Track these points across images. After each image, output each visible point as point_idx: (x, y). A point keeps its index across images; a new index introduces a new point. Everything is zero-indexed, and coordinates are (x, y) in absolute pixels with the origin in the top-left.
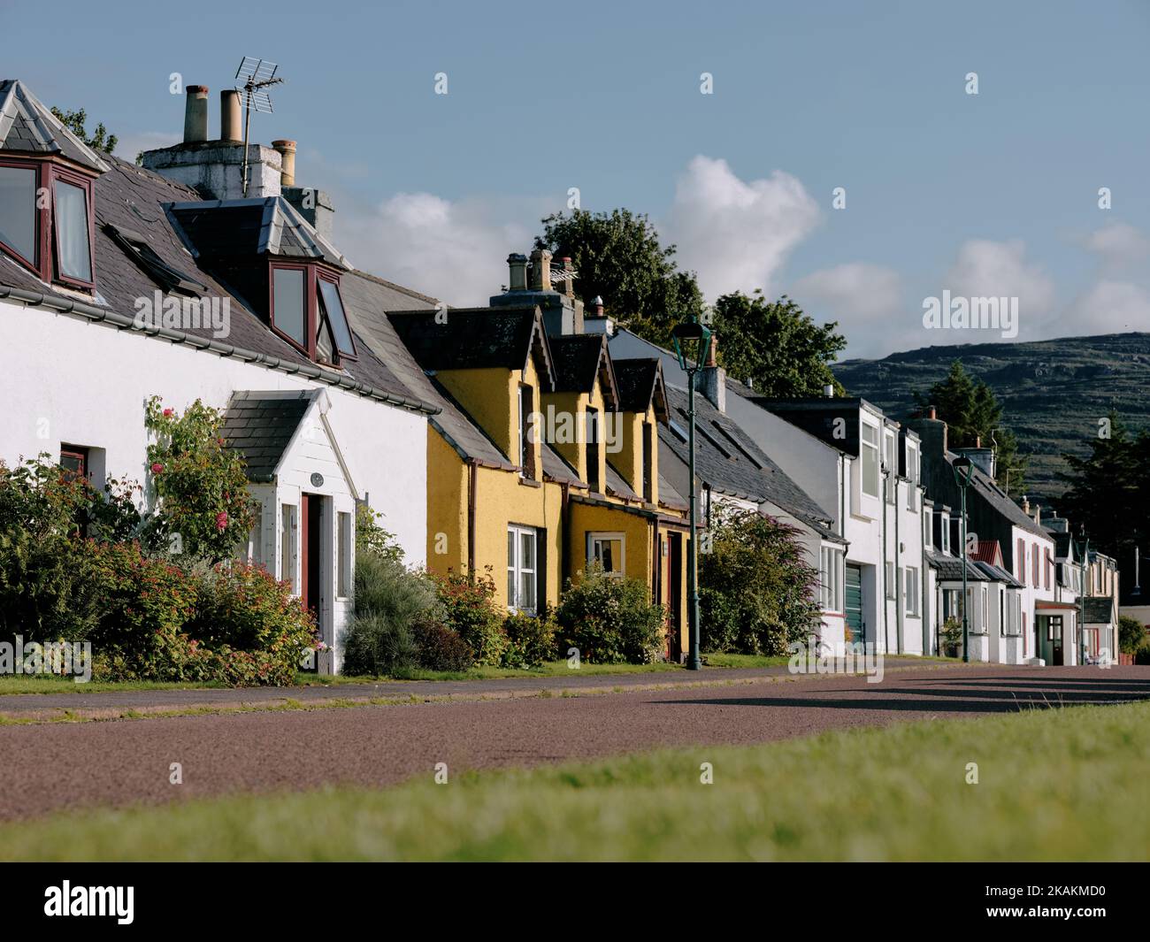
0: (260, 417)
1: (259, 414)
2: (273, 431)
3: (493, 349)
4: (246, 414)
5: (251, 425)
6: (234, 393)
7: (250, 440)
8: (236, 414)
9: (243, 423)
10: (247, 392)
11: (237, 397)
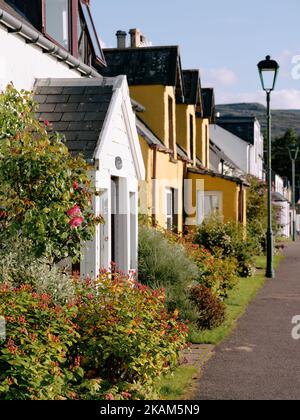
0: (67, 102)
1: (64, 100)
2: (82, 115)
3: (152, 73)
4: (51, 99)
5: (58, 110)
6: (36, 80)
7: (60, 124)
8: (42, 99)
9: (51, 108)
10: (49, 79)
11: (40, 84)
